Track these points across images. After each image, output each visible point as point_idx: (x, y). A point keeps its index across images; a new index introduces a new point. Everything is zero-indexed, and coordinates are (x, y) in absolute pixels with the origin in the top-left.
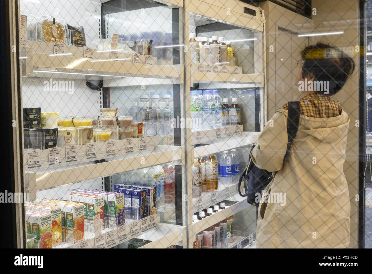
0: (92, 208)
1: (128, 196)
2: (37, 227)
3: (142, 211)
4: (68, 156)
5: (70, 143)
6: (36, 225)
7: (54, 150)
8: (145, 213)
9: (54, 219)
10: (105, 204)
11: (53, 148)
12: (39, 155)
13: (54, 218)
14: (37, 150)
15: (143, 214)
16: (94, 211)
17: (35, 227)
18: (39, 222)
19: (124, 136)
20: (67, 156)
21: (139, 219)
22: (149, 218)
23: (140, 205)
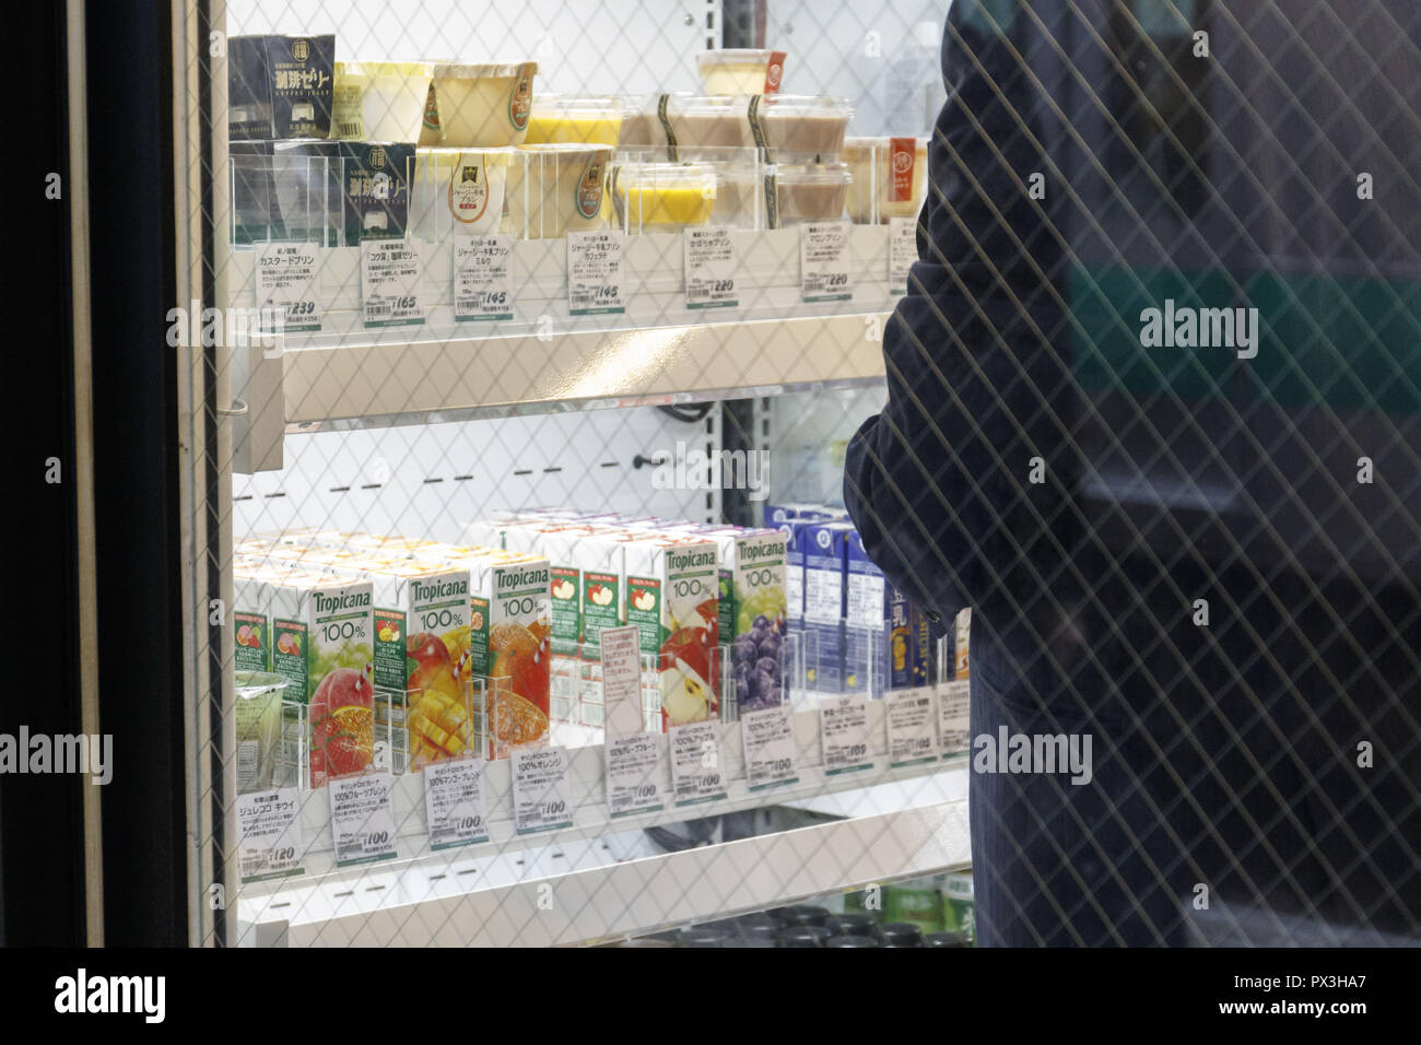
0: (646, 602)
1: (826, 562)
2: (298, 640)
3: (901, 648)
4: (466, 291)
5: (481, 224)
6: (294, 632)
7: (389, 253)
8: (919, 662)
9: (428, 630)
10: (725, 592)
11: (385, 242)
12: (313, 272)
13: (432, 622)
14: (308, 248)
15: (907, 669)
16: (658, 619)
17: (287, 641)
18: (307, 615)
19: (792, 209)
20: (459, 288)
21: (878, 694)
22: (944, 698)
23: (888, 614)
